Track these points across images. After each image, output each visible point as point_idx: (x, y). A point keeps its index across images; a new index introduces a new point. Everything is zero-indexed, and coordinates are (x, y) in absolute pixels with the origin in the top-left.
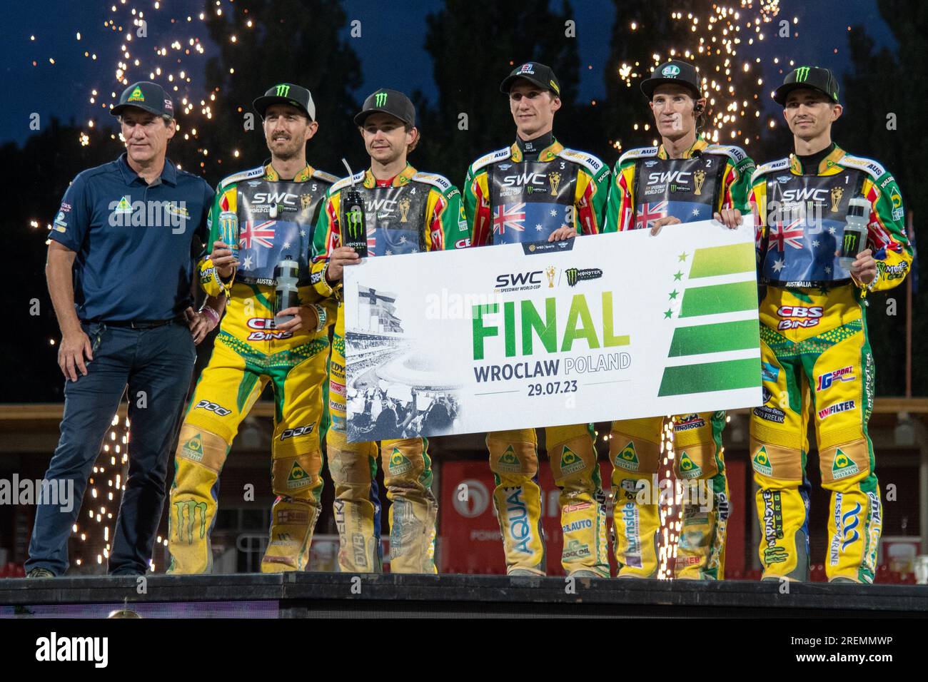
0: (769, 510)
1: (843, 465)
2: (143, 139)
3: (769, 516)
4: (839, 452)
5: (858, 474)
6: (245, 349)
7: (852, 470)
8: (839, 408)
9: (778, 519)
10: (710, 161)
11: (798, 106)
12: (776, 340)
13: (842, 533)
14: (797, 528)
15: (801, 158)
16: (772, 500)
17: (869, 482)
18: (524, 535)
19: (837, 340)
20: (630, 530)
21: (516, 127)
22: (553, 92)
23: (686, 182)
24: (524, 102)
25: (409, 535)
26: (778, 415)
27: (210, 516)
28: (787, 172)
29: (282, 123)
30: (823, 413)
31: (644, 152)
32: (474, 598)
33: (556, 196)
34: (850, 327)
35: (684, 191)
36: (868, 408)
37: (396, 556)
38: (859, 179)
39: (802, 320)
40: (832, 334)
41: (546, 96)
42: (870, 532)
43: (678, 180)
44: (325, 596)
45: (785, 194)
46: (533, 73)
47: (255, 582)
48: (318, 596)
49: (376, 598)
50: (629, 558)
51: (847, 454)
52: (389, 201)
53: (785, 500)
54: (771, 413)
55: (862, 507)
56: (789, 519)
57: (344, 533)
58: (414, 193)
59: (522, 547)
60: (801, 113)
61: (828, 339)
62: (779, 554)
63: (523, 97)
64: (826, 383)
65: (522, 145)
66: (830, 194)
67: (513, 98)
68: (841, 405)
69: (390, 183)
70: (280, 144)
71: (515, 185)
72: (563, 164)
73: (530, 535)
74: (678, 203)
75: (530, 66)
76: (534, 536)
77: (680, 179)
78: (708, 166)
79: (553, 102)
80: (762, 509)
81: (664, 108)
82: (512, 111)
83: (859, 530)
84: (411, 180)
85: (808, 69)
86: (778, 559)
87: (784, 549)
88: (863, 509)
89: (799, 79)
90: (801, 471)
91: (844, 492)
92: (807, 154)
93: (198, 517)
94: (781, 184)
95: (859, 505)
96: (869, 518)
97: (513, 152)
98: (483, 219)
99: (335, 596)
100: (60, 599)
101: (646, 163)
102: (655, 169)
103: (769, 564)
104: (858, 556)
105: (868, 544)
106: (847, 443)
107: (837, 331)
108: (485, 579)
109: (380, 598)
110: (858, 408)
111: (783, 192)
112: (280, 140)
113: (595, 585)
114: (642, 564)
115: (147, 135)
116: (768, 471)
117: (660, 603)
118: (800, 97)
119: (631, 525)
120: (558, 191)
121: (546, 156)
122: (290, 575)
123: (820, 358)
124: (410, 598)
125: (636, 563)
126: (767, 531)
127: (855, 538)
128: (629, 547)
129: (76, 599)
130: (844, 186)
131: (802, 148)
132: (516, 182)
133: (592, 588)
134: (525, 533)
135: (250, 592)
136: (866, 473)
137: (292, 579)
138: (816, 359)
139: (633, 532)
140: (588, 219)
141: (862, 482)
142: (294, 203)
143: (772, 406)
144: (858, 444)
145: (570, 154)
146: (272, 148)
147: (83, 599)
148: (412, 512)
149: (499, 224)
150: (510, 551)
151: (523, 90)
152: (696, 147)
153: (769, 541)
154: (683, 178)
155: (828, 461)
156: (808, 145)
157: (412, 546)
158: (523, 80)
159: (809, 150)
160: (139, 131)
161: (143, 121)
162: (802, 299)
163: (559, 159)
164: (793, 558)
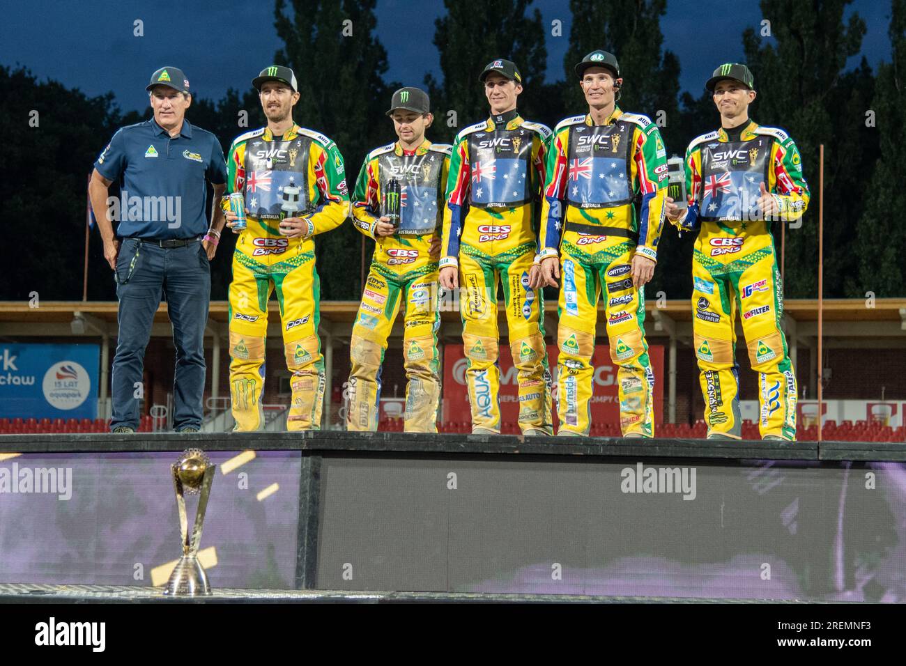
0: (711, 386)
1: (764, 352)
2: (169, 108)
3: (711, 390)
4: (761, 343)
5: (775, 358)
6: (252, 263)
7: (770, 355)
8: (759, 311)
9: (718, 391)
10: (623, 127)
11: (723, 93)
12: (709, 263)
13: (768, 404)
14: (733, 397)
15: (727, 130)
16: (713, 378)
17: (784, 364)
18: (486, 405)
19: (755, 262)
20: (570, 397)
21: (491, 107)
22: (516, 80)
23: (606, 143)
24: (496, 89)
25: (420, 404)
26: (715, 318)
27: (259, 388)
28: (715, 141)
29: (273, 95)
30: (748, 315)
31: (575, 120)
32: (442, 450)
33: (518, 154)
34: (764, 252)
35: (604, 150)
36: (779, 310)
37: (409, 418)
38: (769, 142)
39: (729, 248)
40: (751, 256)
41: (512, 83)
42: (788, 401)
43: (600, 142)
44: (334, 448)
45: (715, 156)
46: (502, 67)
47: (284, 437)
48: (329, 448)
49: (371, 449)
50: (568, 417)
51: (766, 345)
52: (415, 166)
53: (722, 377)
54: (710, 316)
55: (780, 384)
56: (726, 391)
57: (355, 401)
58: (433, 160)
59: (485, 413)
60: (726, 98)
61: (748, 261)
62: (721, 417)
63: (496, 86)
64: (747, 292)
65: (495, 118)
66: (748, 154)
67: (488, 85)
68: (760, 309)
69: (414, 152)
70: (274, 111)
71: (488, 147)
72: (522, 132)
73: (491, 405)
74: (600, 158)
75: (500, 62)
76: (494, 406)
77: (602, 141)
78: (622, 130)
79: (517, 88)
80: (705, 385)
81: (592, 85)
82: (487, 95)
83: (780, 401)
84: (429, 150)
85: (730, 65)
86: (720, 421)
87: (724, 414)
88: (781, 384)
89: (724, 73)
90: (732, 356)
91: (767, 372)
92: (730, 127)
93: (250, 390)
94: (711, 149)
95: (778, 382)
96: (786, 391)
97: (488, 125)
98: (465, 173)
99: (342, 448)
100: (146, 449)
101: (577, 129)
102: (583, 133)
103: (713, 425)
104: (780, 419)
105: (787, 410)
106: (767, 335)
107: (754, 255)
108: (449, 436)
109: (373, 449)
110: (772, 310)
111: (713, 155)
112: (273, 108)
113: (528, 441)
114: (577, 423)
115: (172, 106)
116: (709, 358)
117: (574, 454)
118: (725, 87)
119: (571, 393)
120: (519, 150)
121: (511, 126)
122: (310, 433)
123: (743, 275)
124: (395, 449)
125: (573, 421)
126: (709, 400)
127: (778, 406)
128: (568, 409)
129: (158, 449)
130: (758, 147)
131: (727, 123)
132: (488, 145)
133: (526, 443)
134: (487, 402)
135: (281, 445)
136: (781, 357)
137: (311, 435)
138: (740, 275)
139: (572, 398)
140: (541, 172)
141: (780, 364)
142: (284, 157)
143: (711, 311)
144: (774, 337)
145: (528, 125)
146: (268, 114)
147: (162, 449)
148: (423, 388)
149: (476, 176)
150: (476, 415)
151: (495, 80)
152: (613, 116)
153: (712, 409)
154: (604, 140)
155: (754, 351)
156: (731, 121)
157: (421, 411)
158: (494, 73)
159: (733, 125)
160: (167, 102)
161: (169, 95)
162: (729, 233)
163: (520, 128)
164: (731, 421)
